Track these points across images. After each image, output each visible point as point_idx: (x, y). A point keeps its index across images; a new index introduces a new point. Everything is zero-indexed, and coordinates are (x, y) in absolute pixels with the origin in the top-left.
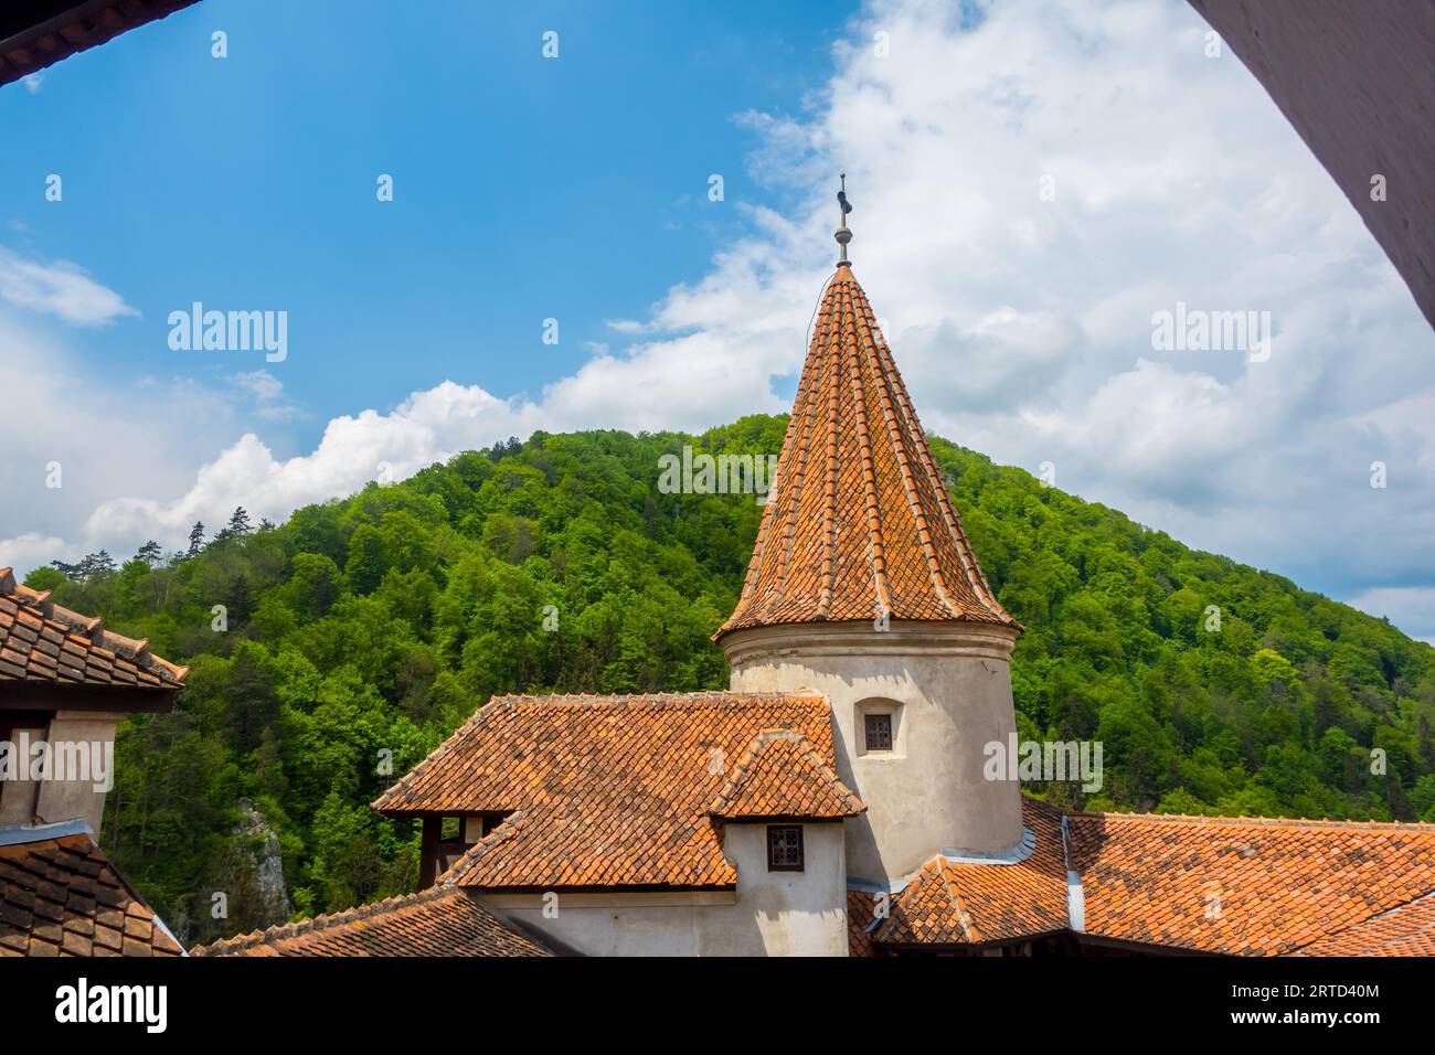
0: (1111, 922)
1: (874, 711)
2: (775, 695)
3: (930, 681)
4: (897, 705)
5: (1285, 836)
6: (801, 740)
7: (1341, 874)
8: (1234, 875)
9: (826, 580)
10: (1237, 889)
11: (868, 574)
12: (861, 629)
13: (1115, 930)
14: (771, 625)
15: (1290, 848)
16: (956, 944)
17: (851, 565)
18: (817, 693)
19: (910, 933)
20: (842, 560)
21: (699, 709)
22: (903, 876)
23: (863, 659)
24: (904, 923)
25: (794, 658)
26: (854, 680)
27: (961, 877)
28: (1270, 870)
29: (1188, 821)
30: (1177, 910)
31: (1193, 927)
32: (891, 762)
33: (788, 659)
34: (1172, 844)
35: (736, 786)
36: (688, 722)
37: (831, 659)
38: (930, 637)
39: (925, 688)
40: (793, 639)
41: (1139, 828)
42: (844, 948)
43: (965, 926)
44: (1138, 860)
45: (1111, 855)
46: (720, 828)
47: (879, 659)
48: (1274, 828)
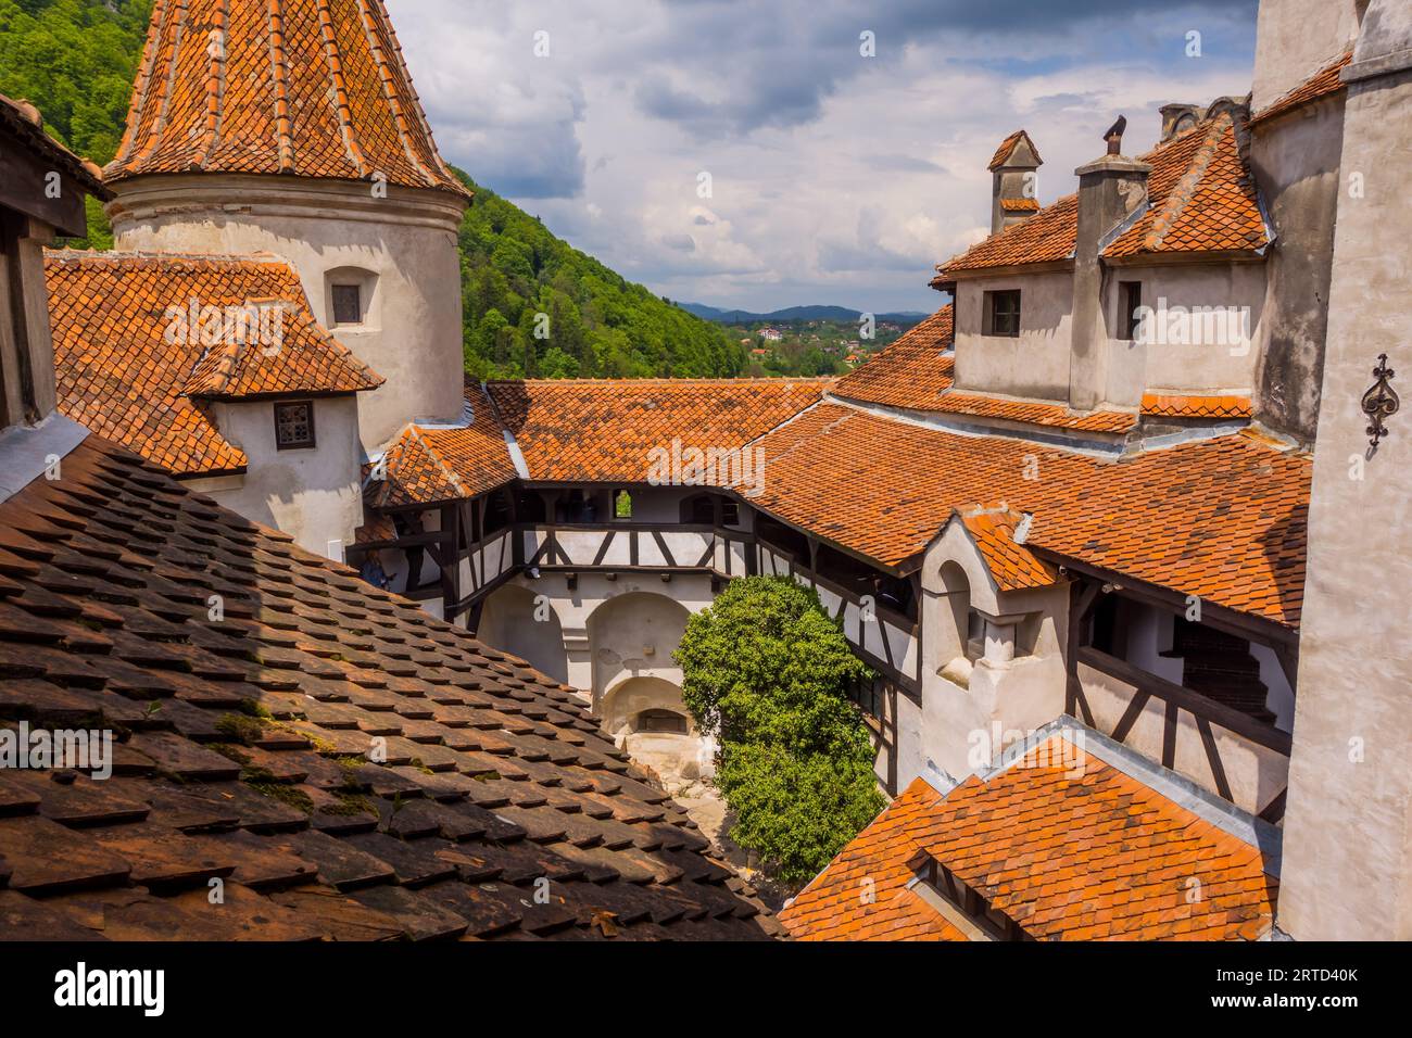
0: (552, 468)
1: (343, 281)
2: (229, 259)
3: (404, 252)
4: (370, 276)
5: (677, 391)
6: (299, 311)
7: (720, 417)
8: (643, 424)
9: (282, 125)
10: (648, 434)
11: (333, 125)
12: (332, 189)
13: (556, 474)
14: (216, 173)
15: (681, 400)
16: (451, 500)
17: (312, 111)
18: (278, 259)
19: (407, 495)
20: (299, 103)
21: (131, 271)
22: (378, 445)
23: (334, 223)
24: (399, 488)
25: (246, 215)
26: (324, 247)
27: (437, 443)
28: (669, 418)
29: (598, 383)
30: (605, 454)
31: (620, 465)
32: (366, 335)
33: (238, 216)
34: (588, 403)
35: (236, 362)
36: (121, 287)
37: (295, 221)
38: (406, 204)
39: (399, 258)
40: (247, 193)
41: (556, 391)
42: (359, 515)
43: (456, 484)
44: (562, 417)
45: (537, 415)
46: (207, 408)
47: (351, 225)
48: (667, 386)
